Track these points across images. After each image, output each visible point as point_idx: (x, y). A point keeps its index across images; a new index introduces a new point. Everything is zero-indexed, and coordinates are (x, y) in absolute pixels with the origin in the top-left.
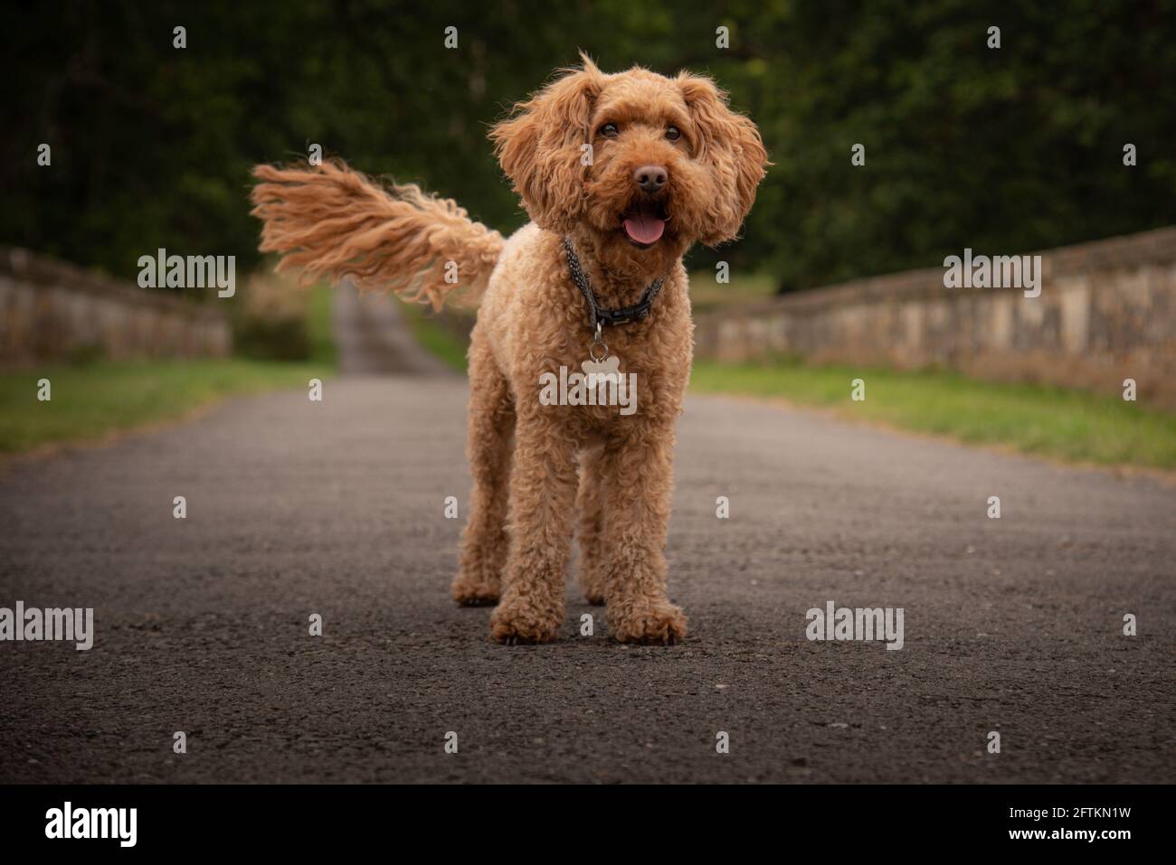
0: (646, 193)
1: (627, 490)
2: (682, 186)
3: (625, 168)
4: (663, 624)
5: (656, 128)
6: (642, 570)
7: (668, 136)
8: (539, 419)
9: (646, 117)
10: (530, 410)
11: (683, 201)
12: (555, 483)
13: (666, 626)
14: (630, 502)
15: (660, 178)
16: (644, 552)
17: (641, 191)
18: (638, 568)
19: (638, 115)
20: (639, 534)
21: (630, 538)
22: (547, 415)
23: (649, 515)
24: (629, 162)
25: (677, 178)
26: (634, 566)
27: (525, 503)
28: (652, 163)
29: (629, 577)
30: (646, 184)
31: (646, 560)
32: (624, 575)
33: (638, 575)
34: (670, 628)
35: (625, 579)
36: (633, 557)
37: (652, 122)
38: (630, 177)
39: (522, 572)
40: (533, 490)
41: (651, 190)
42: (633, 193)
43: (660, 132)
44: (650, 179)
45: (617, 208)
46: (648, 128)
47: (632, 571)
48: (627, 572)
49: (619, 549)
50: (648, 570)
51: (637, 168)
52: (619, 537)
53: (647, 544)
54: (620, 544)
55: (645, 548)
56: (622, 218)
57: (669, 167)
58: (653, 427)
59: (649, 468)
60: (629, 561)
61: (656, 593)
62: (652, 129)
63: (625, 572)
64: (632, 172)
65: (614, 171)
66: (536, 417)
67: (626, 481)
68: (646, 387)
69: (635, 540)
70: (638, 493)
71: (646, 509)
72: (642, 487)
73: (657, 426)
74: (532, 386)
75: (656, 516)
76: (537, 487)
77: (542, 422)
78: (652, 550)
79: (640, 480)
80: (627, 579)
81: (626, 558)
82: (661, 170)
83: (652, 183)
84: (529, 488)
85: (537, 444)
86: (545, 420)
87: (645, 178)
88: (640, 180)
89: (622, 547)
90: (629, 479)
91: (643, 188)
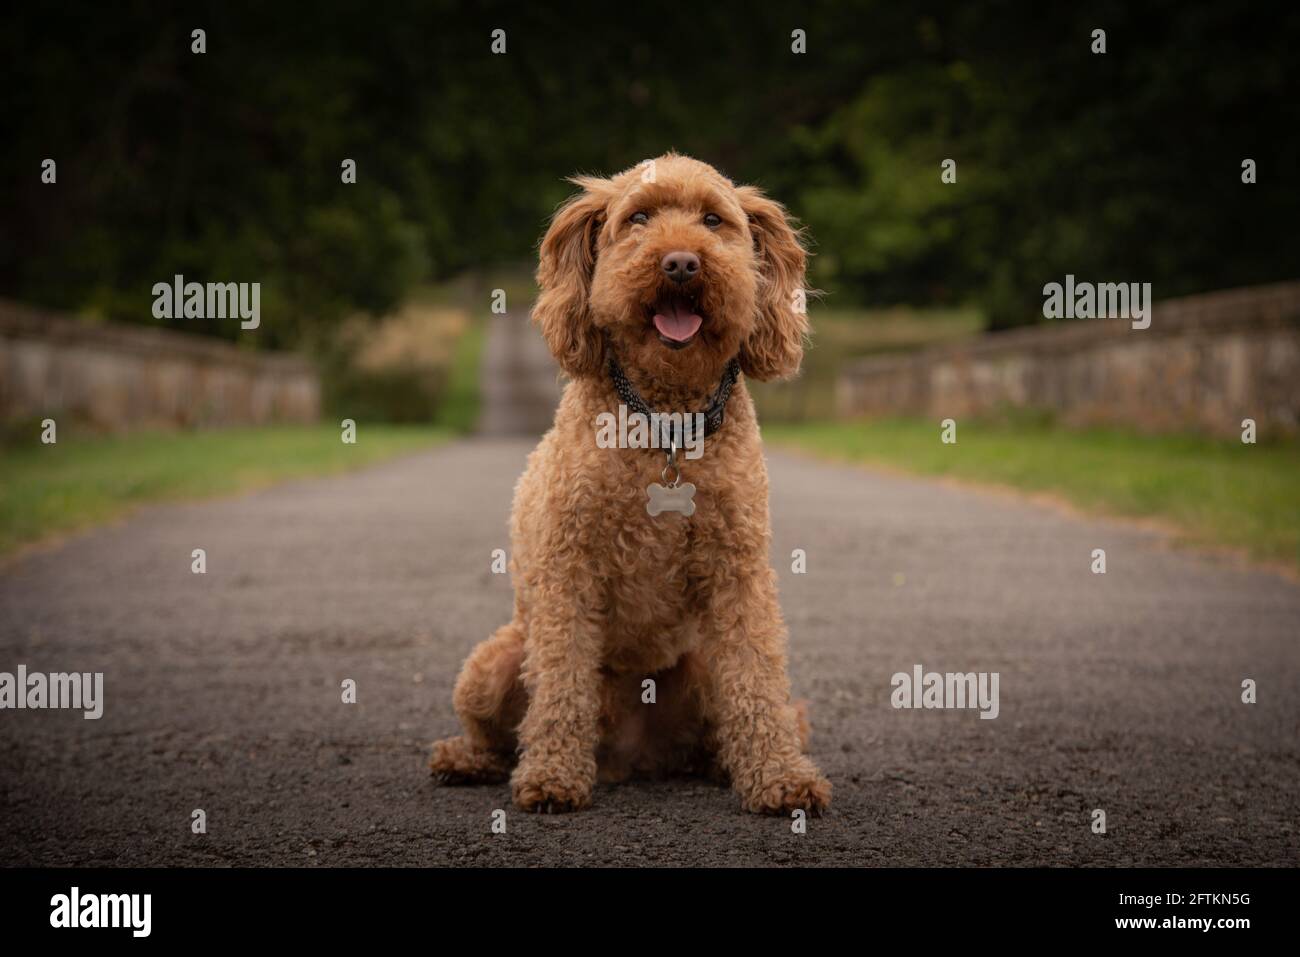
0: (675, 283)
1: (728, 636)
2: (717, 274)
3: (652, 256)
4: (803, 789)
5: (690, 211)
6: (765, 724)
7: (706, 222)
8: (572, 550)
9: (679, 200)
10: (562, 540)
11: (720, 292)
12: (585, 622)
13: (806, 792)
14: (735, 649)
15: (691, 265)
16: (763, 703)
17: (671, 282)
18: (760, 723)
19: (670, 196)
20: (751, 681)
21: (743, 689)
22: (581, 546)
23: (759, 659)
24: (656, 249)
25: (711, 265)
26: (755, 720)
27: (554, 646)
28: (682, 249)
29: (753, 735)
30: (675, 272)
31: (767, 711)
32: (746, 734)
33: (763, 729)
34: (810, 794)
35: (748, 738)
36: (752, 708)
37: (685, 204)
38: (657, 265)
39: (550, 727)
40: (563, 631)
41: (680, 279)
42: (660, 282)
43: (696, 216)
44: (680, 267)
45: (643, 300)
46: (683, 212)
47: (755, 726)
48: (749, 730)
49: (734, 703)
50: (771, 723)
51: (665, 254)
52: (730, 691)
53: (763, 692)
54: (733, 698)
55: (763, 697)
56: (650, 312)
57: (703, 253)
58: (738, 559)
59: (746, 605)
60: (748, 714)
61: (787, 749)
62: (686, 213)
63: (746, 730)
64: (660, 260)
65: (640, 258)
66: (569, 547)
67: (724, 625)
68: (713, 511)
69: (749, 690)
70: (741, 636)
71: (755, 653)
72: (744, 628)
73: (742, 556)
74: (568, 512)
75: (769, 659)
76: (566, 627)
77: (575, 553)
78: (771, 698)
79: (740, 620)
80: (751, 739)
81: (744, 712)
82: (691, 256)
83: (682, 272)
84: (559, 628)
85: (565, 580)
86: (579, 552)
87: (673, 265)
88: (668, 267)
89: (737, 701)
90: (727, 623)
91: (672, 278)
